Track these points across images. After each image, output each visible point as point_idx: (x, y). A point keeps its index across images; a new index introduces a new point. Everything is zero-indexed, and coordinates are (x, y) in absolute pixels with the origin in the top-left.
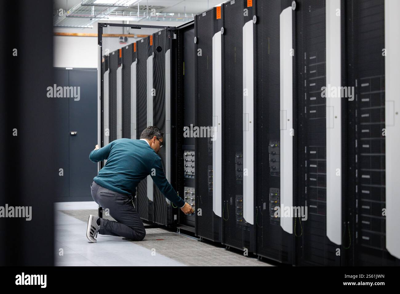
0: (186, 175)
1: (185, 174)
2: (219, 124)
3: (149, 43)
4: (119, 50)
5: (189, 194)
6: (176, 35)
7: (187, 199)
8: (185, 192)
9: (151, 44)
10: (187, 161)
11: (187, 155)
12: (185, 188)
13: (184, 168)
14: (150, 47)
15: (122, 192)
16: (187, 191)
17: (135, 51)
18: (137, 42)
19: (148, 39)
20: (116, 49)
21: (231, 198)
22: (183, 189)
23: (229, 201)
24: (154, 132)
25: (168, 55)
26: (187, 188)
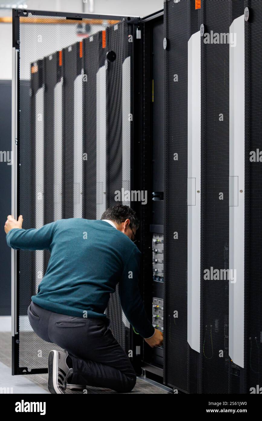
0: (156, 277)
1: (154, 275)
2: (198, 192)
3: (101, 44)
4: (58, 53)
5: (159, 310)
6: (140, 31)
7: (156, 318)
8: (154, 306)
9: (104, 46)
10: (156, 253)
11: (156, 243)
12: (155, 299)
13: (152, 265)
14: (102, 51)
15: (97, 316)
16: (156, 306)
17: (81, 56)
18: (84, 40)
19: (100, 36)
20: (54, 51)
21: (217, 321)
22: (152, 301)
23: (214, 325)
24: (127, 213)
25: (126, 65)
26: (156, 300)
